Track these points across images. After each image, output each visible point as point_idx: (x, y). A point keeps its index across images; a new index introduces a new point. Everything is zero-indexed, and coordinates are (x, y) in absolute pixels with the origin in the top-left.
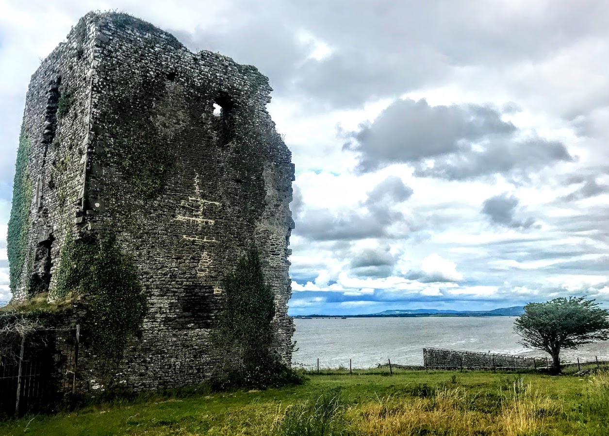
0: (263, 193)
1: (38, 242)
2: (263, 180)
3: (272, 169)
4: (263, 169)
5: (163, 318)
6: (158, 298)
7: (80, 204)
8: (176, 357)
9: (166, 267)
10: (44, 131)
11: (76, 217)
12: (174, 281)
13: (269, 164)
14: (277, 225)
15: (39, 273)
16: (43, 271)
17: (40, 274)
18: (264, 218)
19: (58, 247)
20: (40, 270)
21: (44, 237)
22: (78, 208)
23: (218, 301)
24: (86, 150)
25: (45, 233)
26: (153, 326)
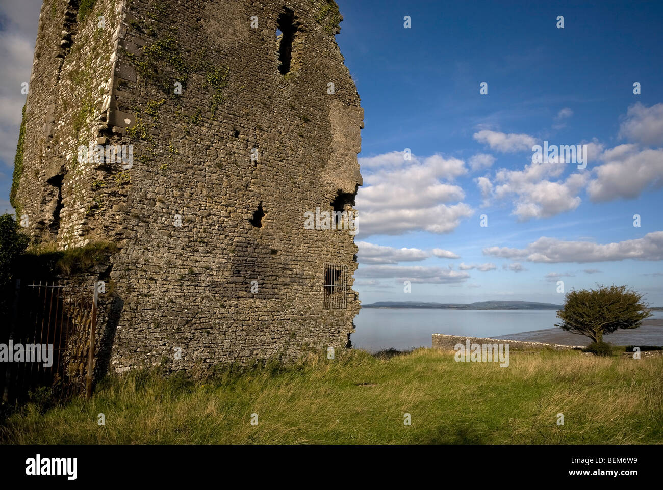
0: (329, 137)
1: (46, 179)
2: (329, 122)
3: (340, 110)
4: (329, 108)
5: (208, 282)
6: (203, 255)
7: (104, 119)
8: (225, 334)
9: (214, 215)
10: (60, 42)
11: (98, 136)
12: (222, 234)
13: (336, 103)
14: (344, 179)
15: (46, 219)
16: (51, 218)
17: (47, 221)
18: (330, 168)
19: (71, 182)
20: (47, 216)
21: (54, 172)
22: (100, 124)
23: (276, 265)
24: (116, 47)
25: (55, 167)
26: (195, 291)
